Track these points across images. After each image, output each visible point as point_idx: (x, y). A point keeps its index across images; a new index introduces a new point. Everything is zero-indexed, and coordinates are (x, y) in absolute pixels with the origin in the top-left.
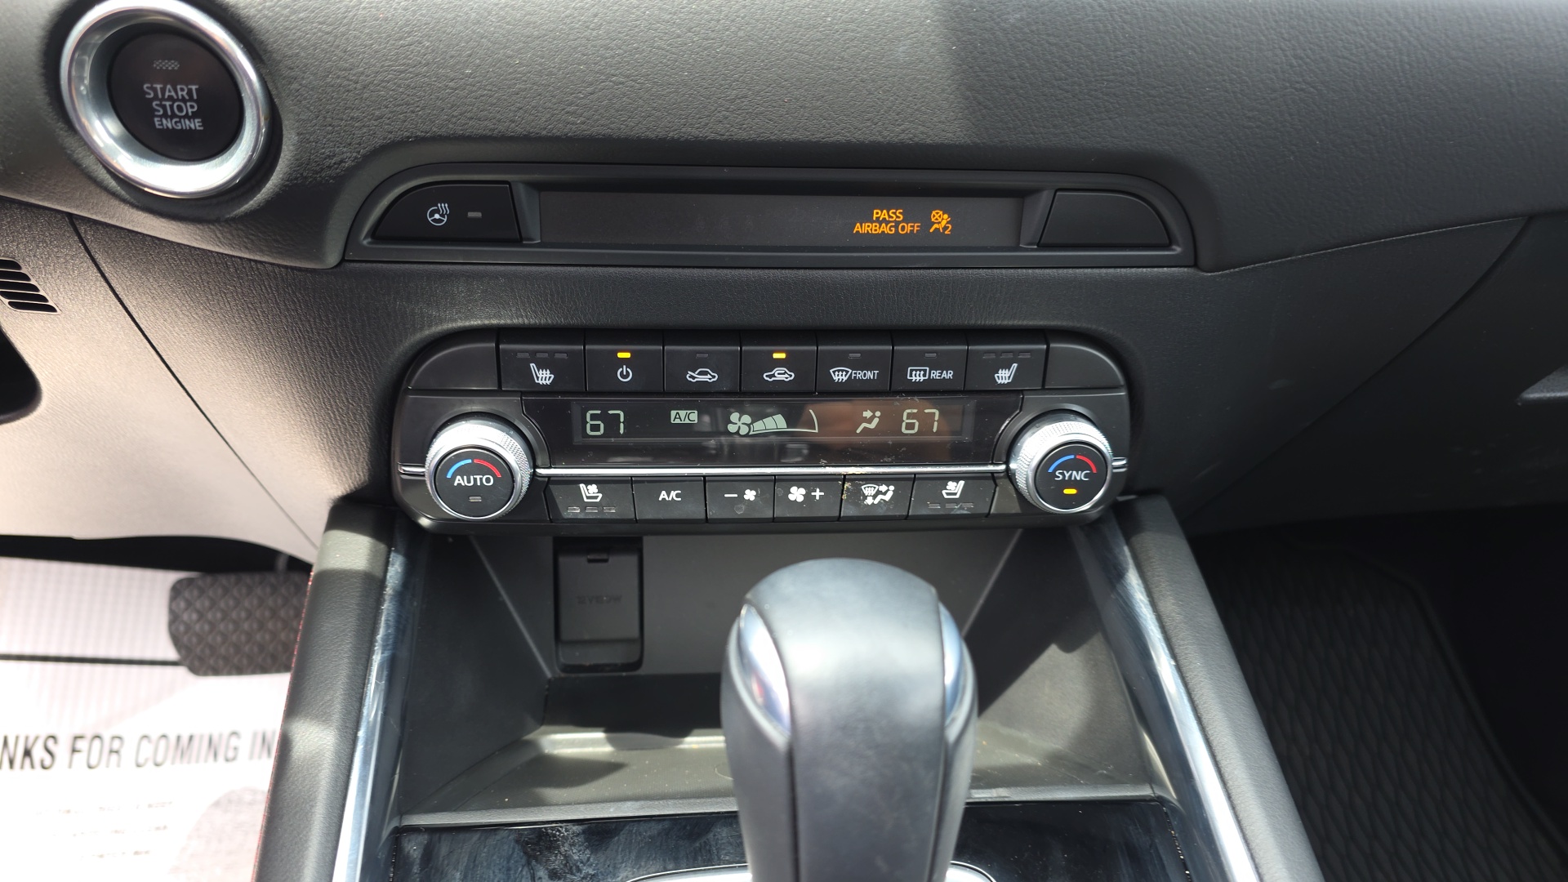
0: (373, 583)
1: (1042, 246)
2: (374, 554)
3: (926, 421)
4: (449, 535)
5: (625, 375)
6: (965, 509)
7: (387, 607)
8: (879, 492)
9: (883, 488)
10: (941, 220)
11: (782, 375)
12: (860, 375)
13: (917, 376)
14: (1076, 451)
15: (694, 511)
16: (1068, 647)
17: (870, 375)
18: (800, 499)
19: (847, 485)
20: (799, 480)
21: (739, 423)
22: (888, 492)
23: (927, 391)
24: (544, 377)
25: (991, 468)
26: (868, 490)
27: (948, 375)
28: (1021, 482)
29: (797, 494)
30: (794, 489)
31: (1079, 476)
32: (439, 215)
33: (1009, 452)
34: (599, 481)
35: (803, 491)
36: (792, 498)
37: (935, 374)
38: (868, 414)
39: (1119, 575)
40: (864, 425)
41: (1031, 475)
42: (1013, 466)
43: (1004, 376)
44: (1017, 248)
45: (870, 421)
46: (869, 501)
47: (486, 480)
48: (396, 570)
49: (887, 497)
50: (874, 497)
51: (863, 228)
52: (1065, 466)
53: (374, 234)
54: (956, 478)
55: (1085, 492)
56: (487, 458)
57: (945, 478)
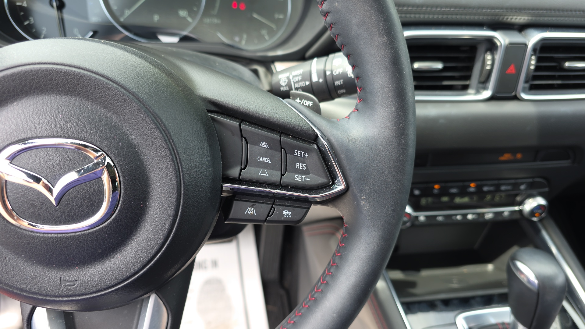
3: (502, 199)
5: (435, 191)
9: (489, 214)
10: (519, 156)
11: (472, 189)
12: (490, 188)
13: (503, 188)
15: (445, 222)
17: (492, 188)
19: (481, 214)
23: (505, 191)
24: (417, 193)
27: (510, 188)
29: (470, 217)
34: (425, 216)
37: (507, 188)
41: (529, 211)
42: (522, 207)
43: (522, 187)
45: (489, 198)
46: (486, 218)
47: (406, 219)
49: (491, 216)
51: (501, 158)
56: (406, 214)
57: (504, 211)
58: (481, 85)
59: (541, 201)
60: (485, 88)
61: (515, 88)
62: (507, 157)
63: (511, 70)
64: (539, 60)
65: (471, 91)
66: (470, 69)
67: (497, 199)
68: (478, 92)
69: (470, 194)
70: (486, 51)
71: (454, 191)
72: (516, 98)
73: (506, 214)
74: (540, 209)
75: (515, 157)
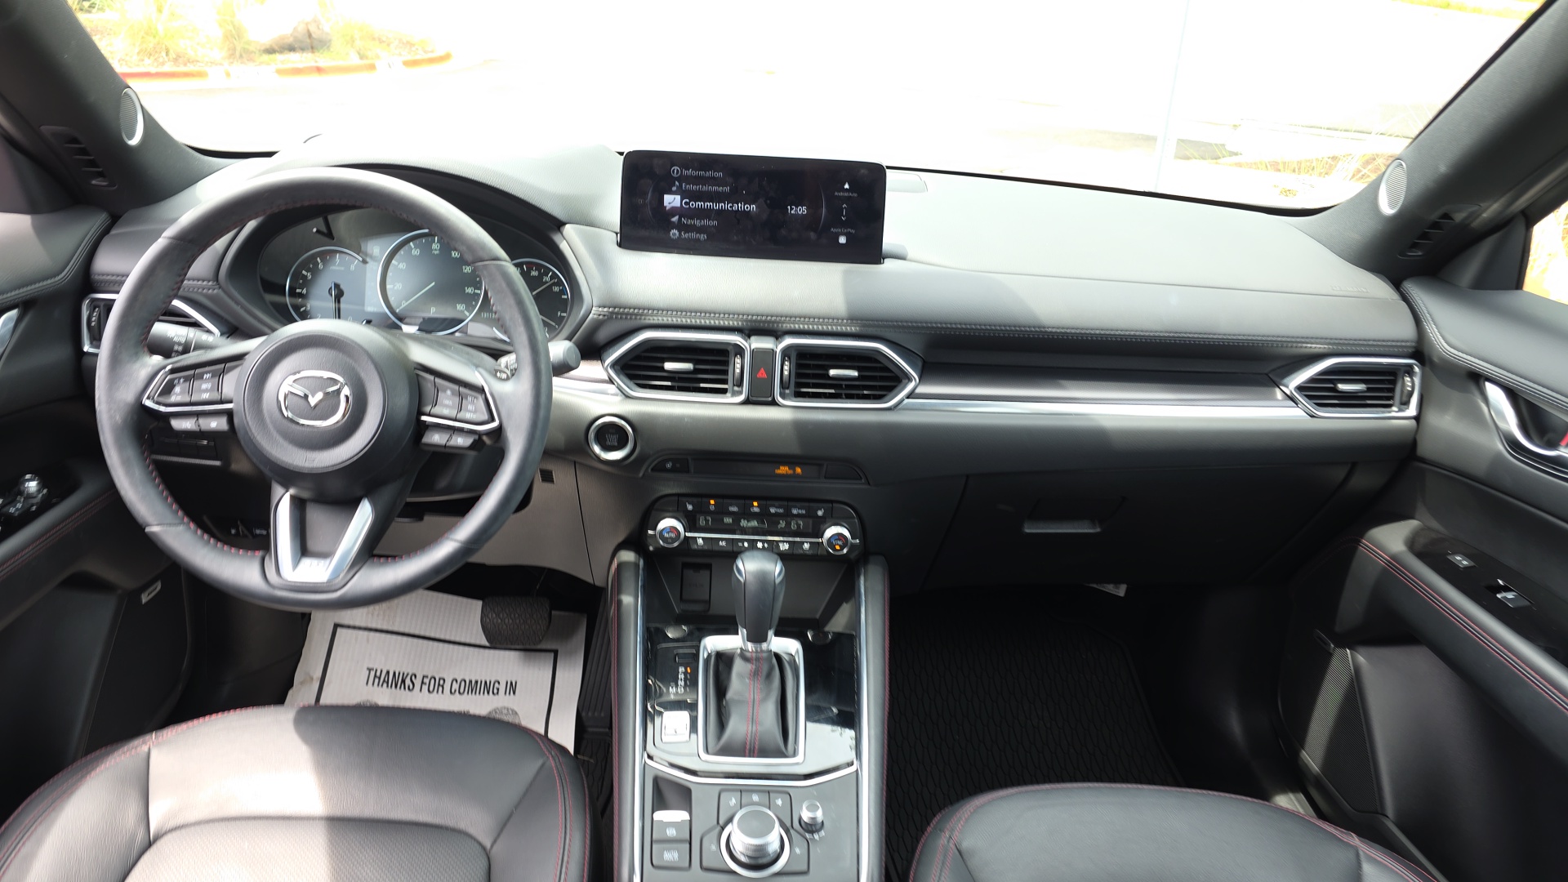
0: (636, 565)
1: (825, 478)
2: (636, 558)
3: (798, 525)
4: (661, 551)
5: (712, 508)
6: (811, 552)
7: (641, 572)
8: (784, 546)
9: (785, 544)
10: (799, 470)
11: (756, 510)
12: (778, 511)
13: (795, 511)
14: (840, 536)
15: (730, 548)
16: (847, 602)
17: (781, 511)
18: (760, 546)
19: (777, 543)
20: (760, 541)
21: (744, 523)
23: (799, 516)
24: (690, 507)
25: (817, 540)
26: (781, 545)
27: (804, 512)
28: (824, 544)
30: (758, 543)
31: (840, 543)
32: (669, 466)
33: (822, 535)
34: (703, 538)
35: (761, 544)
36: (758, 546)
37: (800, 512)
38: (781, 522)
39: (857, 578)
40: (780, 526)
41: (827, 542)
42: (823, 540)
43: (820, 513)
44: (820, 479)
45: (782, 524)
46: (781, 549)
47: (673, 535)
48: (641, 563)
49: (786, 547)
50: (782, 547)
51: (778, 471)
52: (836, 540)
53: (652, 470)
54: (807, 543)
55: (842, 548)
56: (673, 529)
57: (803, 543)
58: (736, 388)
59: (846, 533)
60: (741, 393)
61: (772, 393)
62: (784, 470)
63: (762, 374)
64: (799, 366)
65: (728, 394)
66: (726, 372)
67: (793, 526)
68: (734, 394)
69: (754, 516)
70: (736, 356)
71: (734, 509)
72: (774, 403)
73: (806, 546)
74: (840, 540)
75: (795, 470)
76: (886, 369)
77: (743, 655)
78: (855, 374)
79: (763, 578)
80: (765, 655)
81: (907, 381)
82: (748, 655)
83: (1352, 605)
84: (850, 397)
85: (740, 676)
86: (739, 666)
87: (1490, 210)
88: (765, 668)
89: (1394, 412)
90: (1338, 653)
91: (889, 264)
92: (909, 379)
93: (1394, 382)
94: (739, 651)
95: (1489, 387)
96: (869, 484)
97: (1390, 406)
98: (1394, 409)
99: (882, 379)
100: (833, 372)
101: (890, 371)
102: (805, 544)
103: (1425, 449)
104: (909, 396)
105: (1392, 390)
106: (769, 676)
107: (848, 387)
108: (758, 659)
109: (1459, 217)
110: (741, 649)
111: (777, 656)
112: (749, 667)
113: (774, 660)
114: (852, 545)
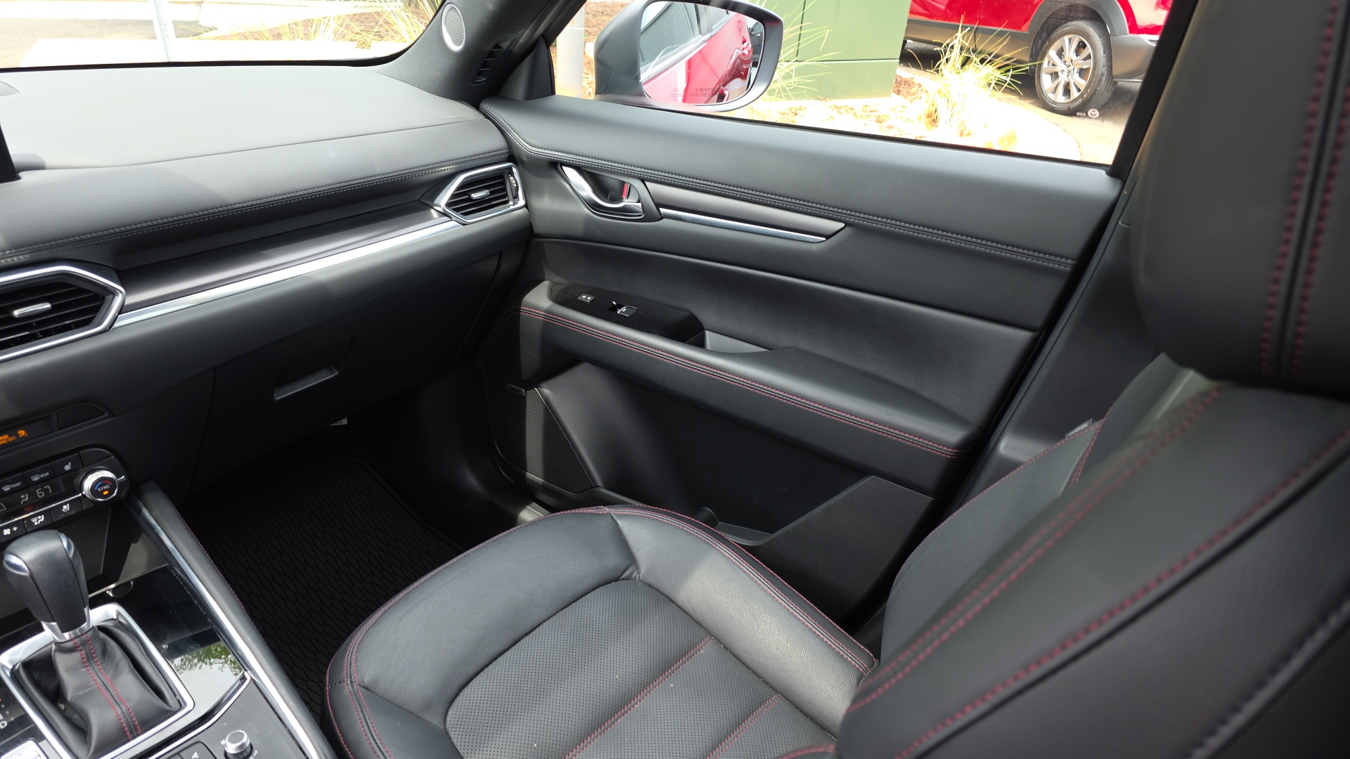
1: (60, 429)
3: (46, 491)
6: (74, 512)
8: (38, 520)
9: (39, 517)
10: (22, 433)
12: (14, 486)
13: (36, 478)
14: (102, 481)
16: (136, 542)
17: (18, 484)
18: (9, 533)
19: (25, 522)
20: (6, 527)
22: (42, 518)
23: (41, 481)
25: (77, 496)
26: (34, 520)
27: (47, 474)
28: (88, 496)
29: (7, 532)
30: (5, 531)
31: (106, 487)
33: (81, 489)
35: (9, 530)
36: (5, 534)
37: (42, 476)
38: (23, 496)
39: (140, 511)
40: (23, 501)
41: (90, 493)
42: (84, 493)
43: (67, 468)
44: (52, 432)
45: (25, 498)
46: (36, 523)
49: (43, 519)
50: (37, 521)
52: (100, 486)
54: (65, 504)
55: (111, 492)
57: (61, 506)
59: (108, 474)
62: (3, 440)
73: (66, 508)
74: (105, 484)
75: (18, 435)
76: (81, 291)
77: (61, 648)
78: (48, 306)
79: (49, 561)
80: (89, 634)
81: (112, 296)
82: (70, 644)
83: (530, 355)
84: (47, 334)
85: (71, 670)
86: (62, 662)
87: (524, 36)
88: (97, 648)
89: (511, 206)
90: (529, 392)
91: (26, 177)
92: (113, 293)
93: (504, 183)
94: (54, 647)
95: (567, 170)
96: (114, 416)
97: (507, 202)
98: (511, 203)
99: (77, 303)
100: (16, 313)
101: (87, 291)
102: (65, 507)
103: (539, 227)
104: (121, 311)
105: (505, 189)
106: (105, 652)
107: (40, 324)
108: (83, 643)
109: (505, 45)
110: (57, 643)
111: (102, 629)
112: (77, 656)
113: (102, 635)
114: (121, 483)
